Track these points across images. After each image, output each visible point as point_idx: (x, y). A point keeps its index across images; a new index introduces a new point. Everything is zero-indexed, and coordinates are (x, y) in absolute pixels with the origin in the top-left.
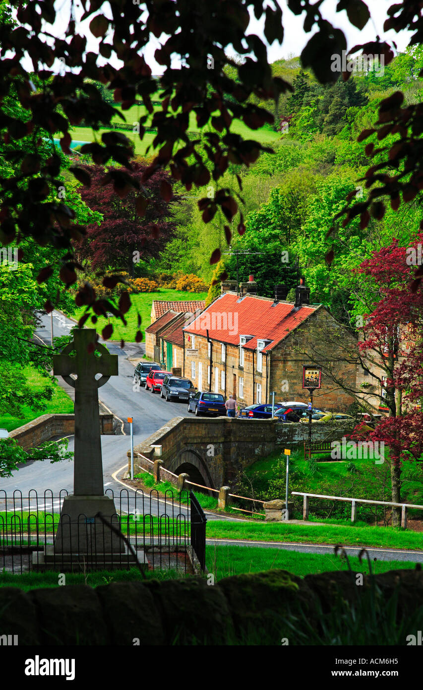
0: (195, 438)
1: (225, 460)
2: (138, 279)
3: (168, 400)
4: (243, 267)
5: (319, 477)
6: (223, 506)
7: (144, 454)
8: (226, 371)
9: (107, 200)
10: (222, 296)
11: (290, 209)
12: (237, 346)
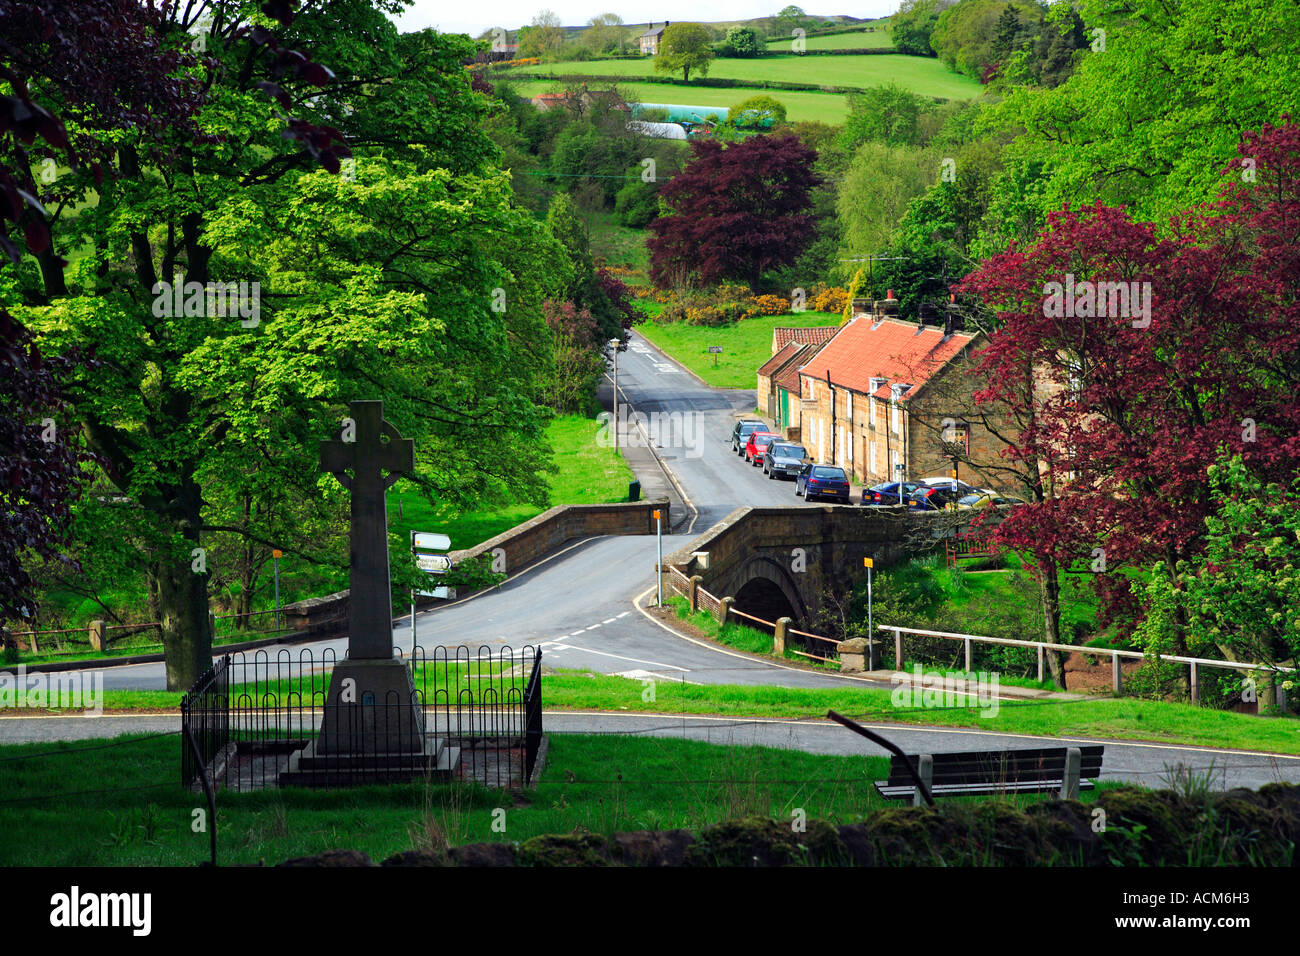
0: (772, 538)
1: (824, 571)
2: (763, 297)
3: (772, 477)
4: (891, 278)
5: (967, 596)
6: (782, 649)
7: (678, 567)
8: (853, 431)
9: (723, 188)
10: (854, 320)
11: (967, 192)
12: (866, 394)
